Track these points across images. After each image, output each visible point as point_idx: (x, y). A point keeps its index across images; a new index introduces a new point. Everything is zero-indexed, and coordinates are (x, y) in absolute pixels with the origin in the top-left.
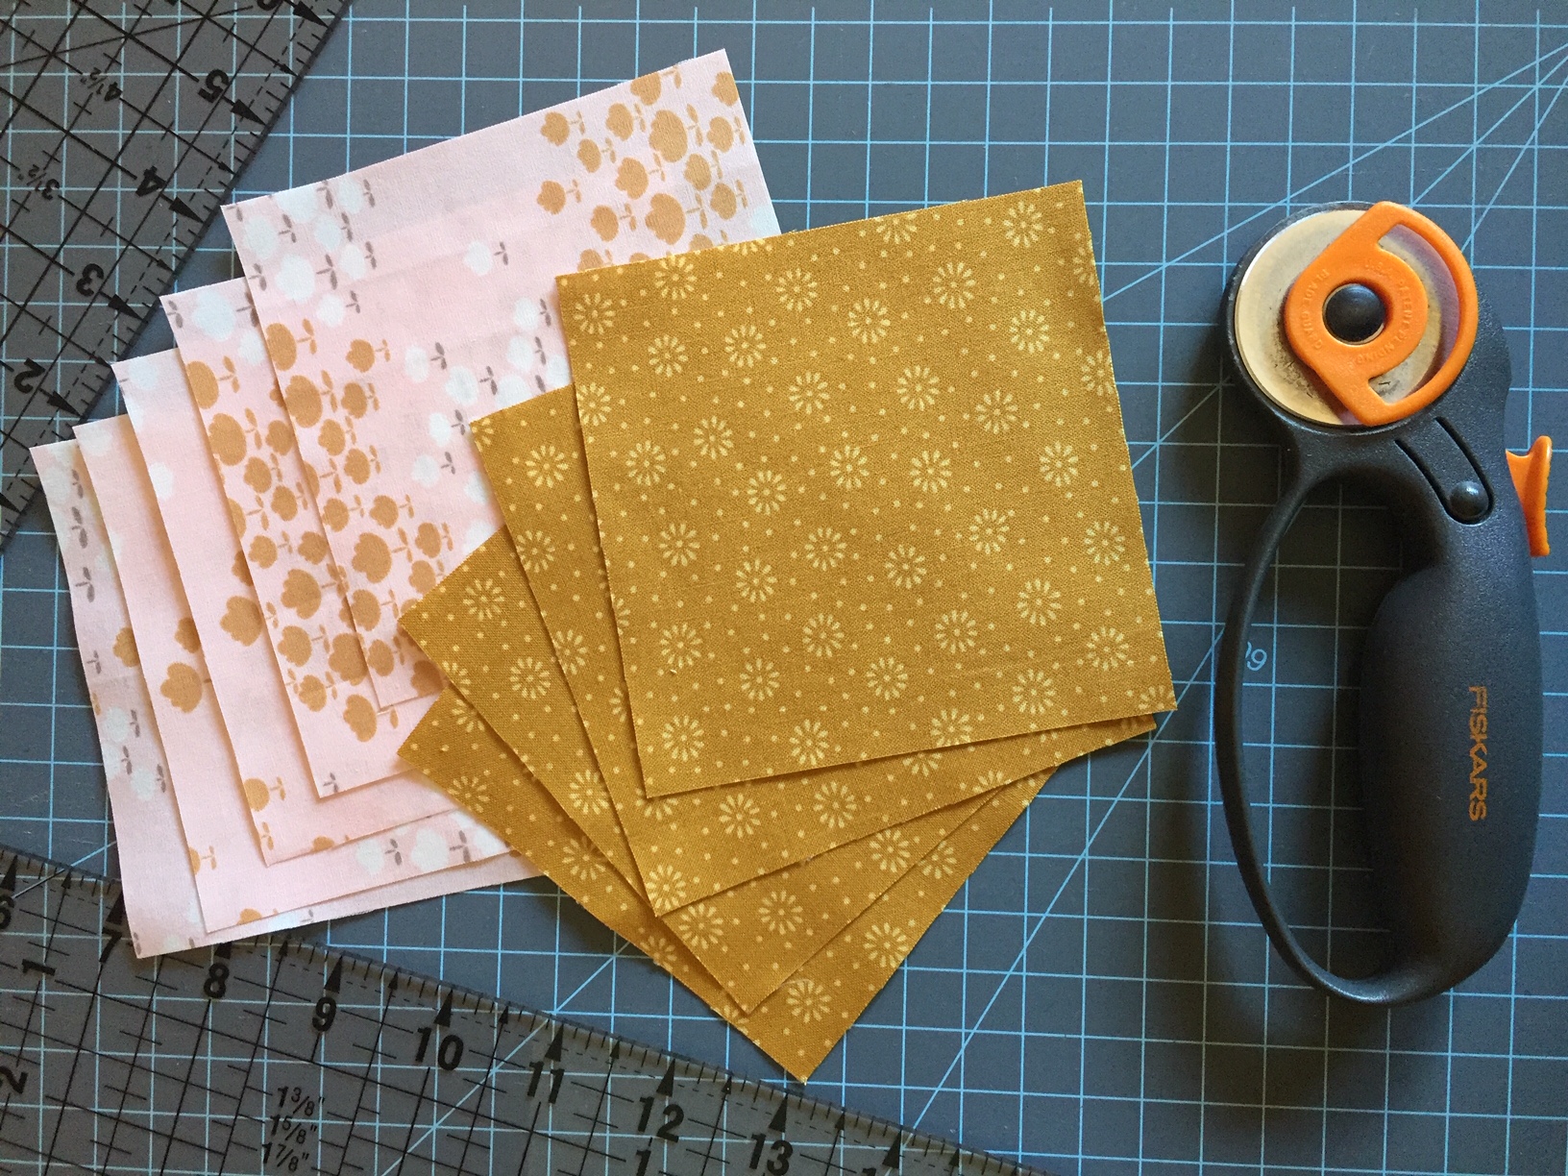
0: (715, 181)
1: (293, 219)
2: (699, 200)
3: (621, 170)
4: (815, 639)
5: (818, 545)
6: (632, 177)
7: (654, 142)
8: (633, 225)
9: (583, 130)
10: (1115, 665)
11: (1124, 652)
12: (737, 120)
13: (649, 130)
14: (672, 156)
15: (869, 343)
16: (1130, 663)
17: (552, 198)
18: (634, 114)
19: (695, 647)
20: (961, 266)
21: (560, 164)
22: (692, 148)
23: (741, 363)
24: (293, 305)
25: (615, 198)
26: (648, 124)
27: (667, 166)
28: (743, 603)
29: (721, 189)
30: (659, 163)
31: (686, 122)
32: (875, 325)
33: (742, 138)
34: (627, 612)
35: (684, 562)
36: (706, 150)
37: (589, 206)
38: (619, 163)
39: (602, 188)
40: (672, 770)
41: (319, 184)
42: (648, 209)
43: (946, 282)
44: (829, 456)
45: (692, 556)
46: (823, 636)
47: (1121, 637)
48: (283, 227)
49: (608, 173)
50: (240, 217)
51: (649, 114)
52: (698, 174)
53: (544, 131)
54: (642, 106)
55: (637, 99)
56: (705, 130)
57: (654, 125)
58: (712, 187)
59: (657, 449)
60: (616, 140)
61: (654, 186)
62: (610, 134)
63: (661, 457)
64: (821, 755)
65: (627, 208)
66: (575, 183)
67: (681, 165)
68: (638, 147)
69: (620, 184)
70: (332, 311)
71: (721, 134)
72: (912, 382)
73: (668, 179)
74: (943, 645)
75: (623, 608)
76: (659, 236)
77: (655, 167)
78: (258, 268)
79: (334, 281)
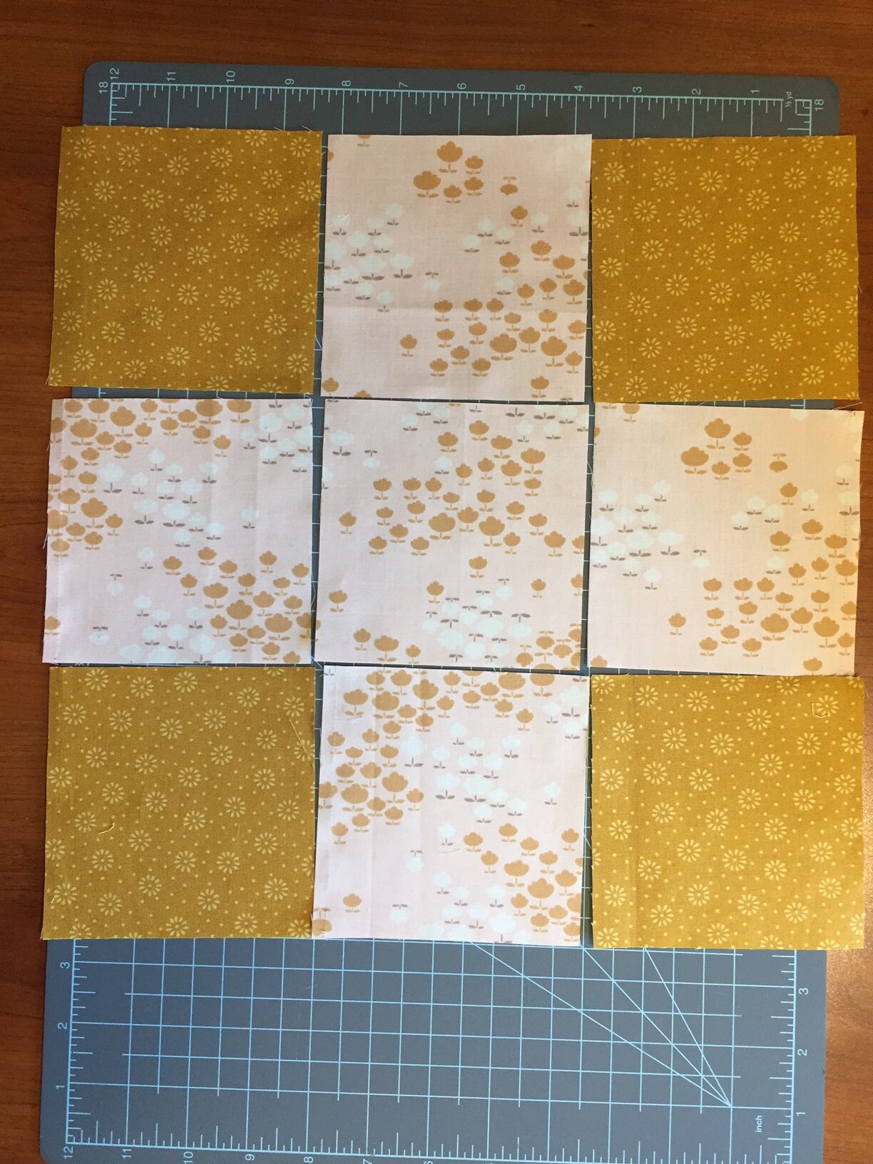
0: (250, 639)
1: (298, 431)
2: (243, 629)
3: (270, 596)
4: (119, 221)
5: (164, 232)
6: (265, 600)
7: (278, 616)
8: (241, 593)
9: (295, 584)
10: (76, 362)
11: (81, 367)
12: (275, 659)
13: (285, 616)
14: (269, 623)
15: (257, 278)
16: (75, 369)
17: (268, 559)
18: (295, 611)
19: (127, 163)
20: (285, 330)
21: (283, 569)
22: (269, 633)
23: (261, 214)
24: (257, 417)
25: (256, 590)
26: (287, 616)
27: (265, 618)
28: (144, 191)
29: (245, 641)
30: (266, 615)
31: (282, 635)
32: (264, 282)
33: (265, 659)
34: (151, 133)
35: (169, 166)
36: (266, 640)
37: (257, 575)
38: (273, 596)
39: (263, 584)
40: (71, 141)
41: (311, 448)
42: (247, 603)
43: (278, 321)
44: (206, 246)
45: (172, 170)
46: (119, 225)
47: (88, 367)
48: (296, 424)
49: (271, 590)
50: (305, 406)
51: (292, 618)
52: (255, 632)
53: (301, 565)
54: (298, 615)
55: (301, 614)
56: (276, 642)
57: (286, 619)
58: (247, 637)
59: (228, 164)
60: (285, 598)
61: (256, 609)
62: (289, 596)
63: (223, 166)
64: (62, 213)
65: (250, 594)
66: (271, 572)
67: (262, 626)
68: (278, 608)
69: (263, 593)
70: (247, 435)
71: (271, 649)
72: (233, 295)
73: (257, 618)
74: (102, 282)
75: (153, 131)
76: (232, 605)
77: (266, 612)
78: (280, 406)
79: (263, 441)
